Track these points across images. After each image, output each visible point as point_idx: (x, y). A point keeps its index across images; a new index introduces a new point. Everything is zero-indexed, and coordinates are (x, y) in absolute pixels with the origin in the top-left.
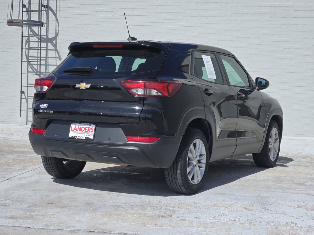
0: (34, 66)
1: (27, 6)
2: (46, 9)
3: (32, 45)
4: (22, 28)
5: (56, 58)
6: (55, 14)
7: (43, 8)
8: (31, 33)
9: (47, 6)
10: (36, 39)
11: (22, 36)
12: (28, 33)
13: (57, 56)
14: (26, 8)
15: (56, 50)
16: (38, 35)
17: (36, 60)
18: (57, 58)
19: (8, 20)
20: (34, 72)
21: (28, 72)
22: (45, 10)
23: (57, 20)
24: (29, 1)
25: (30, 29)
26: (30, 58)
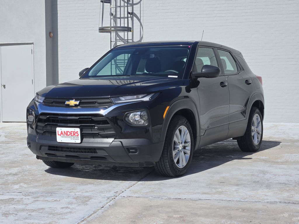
1: (114, 14)
2: (131, 15)
4: (111, 34)
6: (139, 20)
7: (129, 15)
8: (118, 39)
9: (132, 13)
11: (111, 41)
12: (116, 38)
14: (113, 16)
16: (124, 39)
19: (100, 28)
22: (131, 17)
23: (141, 24)
24: (115, 10)
25: (117, 35)
26: (117, 61)
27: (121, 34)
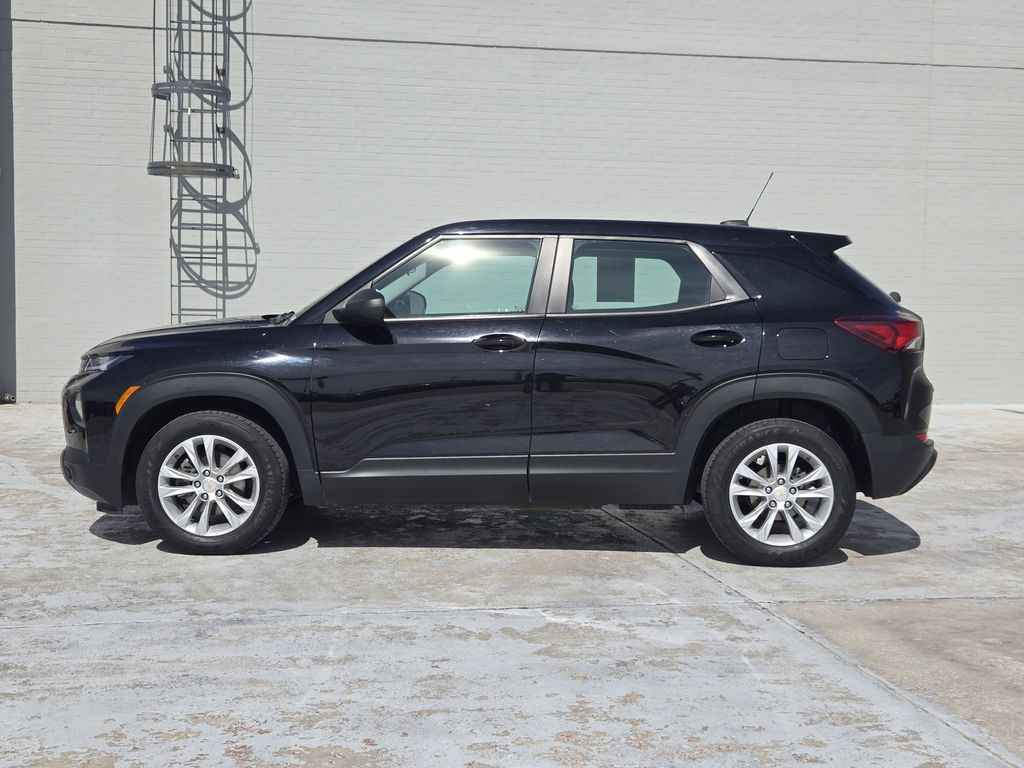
0: (192, 267)
1: (175, 129)
3: (187, 218)
4: (171, 179)
5: (246, 248)
6: (242, 149)
7: (217, 135)
8: (185, 192)
9: (224, 128)
10: (197, 205)
12: (179, 191)
13: (249, 244)
15: (247, 230)
17: (212, 253)
18: (250, 248)
19: (149, 163)
20: (193, 281)
21: (180, 281)
23: (246, 158)
24: (179, 117)
25: (183, 183)
26: (183, 249)
27: (194, 182)
